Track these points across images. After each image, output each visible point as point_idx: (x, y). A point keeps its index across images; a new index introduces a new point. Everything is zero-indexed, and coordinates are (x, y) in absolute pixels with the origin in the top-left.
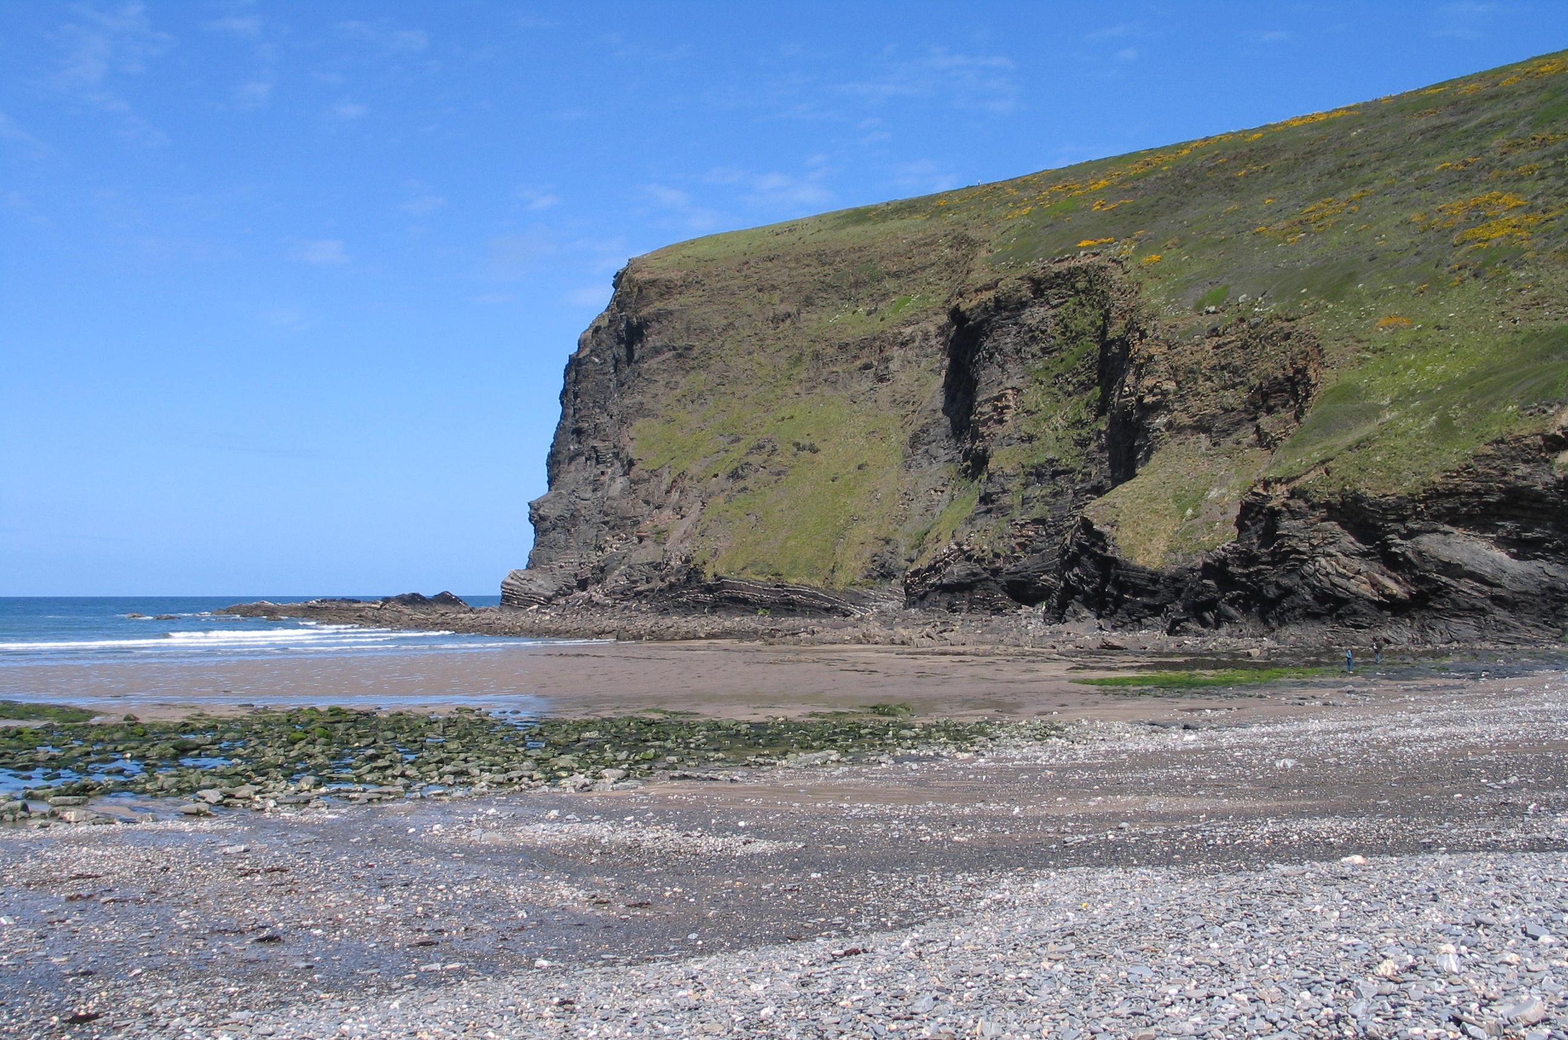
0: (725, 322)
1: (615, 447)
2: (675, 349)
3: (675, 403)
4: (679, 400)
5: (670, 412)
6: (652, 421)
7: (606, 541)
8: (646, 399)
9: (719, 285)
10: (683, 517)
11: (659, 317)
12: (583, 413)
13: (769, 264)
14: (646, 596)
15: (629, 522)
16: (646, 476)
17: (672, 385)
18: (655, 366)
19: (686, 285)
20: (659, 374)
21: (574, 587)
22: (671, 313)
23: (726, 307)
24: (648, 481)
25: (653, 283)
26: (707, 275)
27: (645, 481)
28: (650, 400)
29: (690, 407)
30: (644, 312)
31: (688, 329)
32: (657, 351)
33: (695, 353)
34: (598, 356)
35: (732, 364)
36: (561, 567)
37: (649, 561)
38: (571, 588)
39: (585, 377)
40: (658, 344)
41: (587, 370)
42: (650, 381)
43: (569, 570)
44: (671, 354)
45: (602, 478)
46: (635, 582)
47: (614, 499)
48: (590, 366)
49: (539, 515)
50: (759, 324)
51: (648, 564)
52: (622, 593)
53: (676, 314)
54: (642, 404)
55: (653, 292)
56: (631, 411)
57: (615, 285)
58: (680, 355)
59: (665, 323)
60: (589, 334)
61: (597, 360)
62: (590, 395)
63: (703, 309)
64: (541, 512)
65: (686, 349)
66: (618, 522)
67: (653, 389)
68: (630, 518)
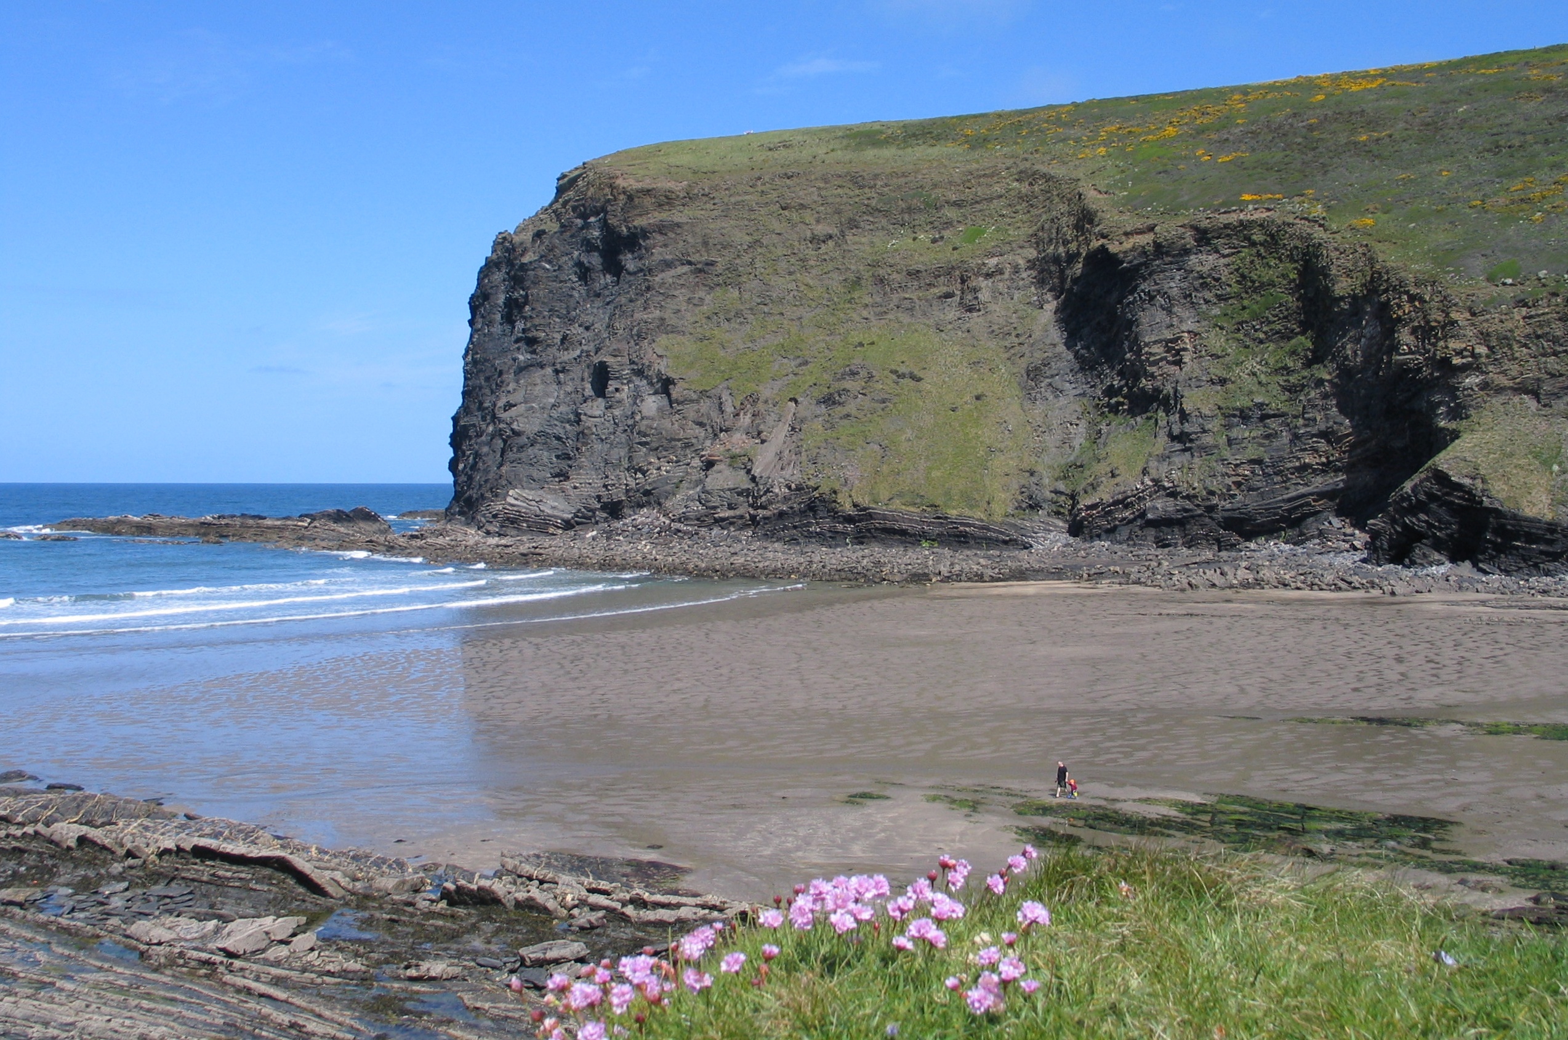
0: (748, 239)
1: (632, 362)
2: (690, 263)
3: (704, 321)
4: (709, 318)
5: (699, 330)
6: (680, 338)
7: (650, 463)
8: (668, 315)
9: (733, 200)
10: (763, 442)
11: (661, 229)
12: (537, 321)
13: (788, 181)
14: (732, 523)
15: (679, 444)
16: (695, 397)
17: (695, 301)
18: (671, 280)
19: (690, 197)
20: (676, 289)
21: (596, 509)
22: (678, 225)
23: (746, 223)
24: (697, 401)
25: (648, 192)
26: (716, 188)
27: (692, 401)
28: (672, 315)
29: (726, 325)
30: (640, 222)
31: (705, 244)
32: (668, 265)
33: (719, 268)
34: (550, 262)
35: (772, 283)
36: (575, 488)
37: (732, 486)
38: (593, 511)
39: (533, 282)
40: (669, 257)
41: (536, 276)
42: (667, 296)
43: (586, 491)
44: (686, 268)
45: (618, 395)
46: (715, 508)
47: (653, 419)
48: (540, 273)
49: (512, 430)
50: (796, 243)
51: (729, 490)
52: (698, 519)
53: (686, 227)
54: (662, 319)
55: (648, 201)
56: (651, 326)
57: (560, 190)
58: (700, 271)
59: (671, 235)
60: (527, 237)
61: (548, 266)
62: (543, 303)
63: (719, 224)
64: (515, 426)
65: (707, 264)
66: (665, 443)
67: (671, 305)
68: (679, 440)
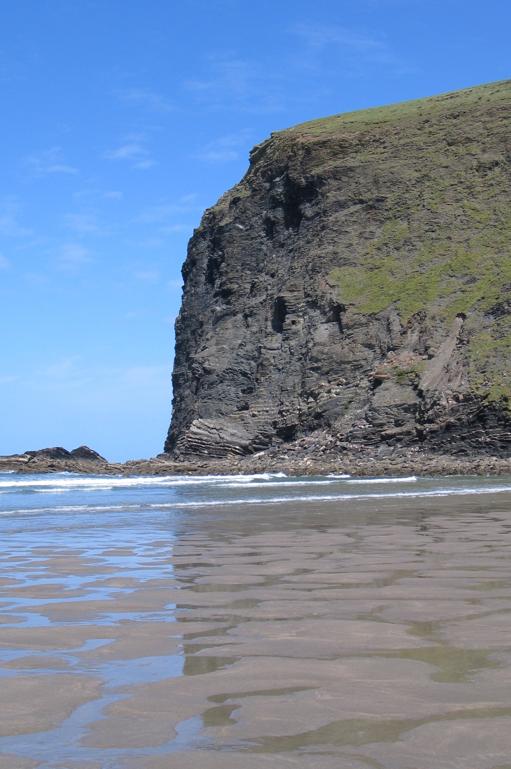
0: (418, 175)
1: (307, 295)
2: (361, 202)
3: (374, 252)
4: (379, 249)
5: (369, 261)
6: (351, 269)
7: (321, 387)
8: (340, 249)
9: (402, 142)
10: (431, 357)
11: (336, 174)
12: (231, 275)
13: (454, 121)
14: (399, 440)
15: (348, 366)
16: (364, 320)
17: (366, 235)
18: (344, 219)
19: (362, 144)
20: (348, 226)
21: (272, 435)
22: (351, 169)
23: (415, 161)
24: (367, 325)
25: (323, 144)
26: (386, 134)
27: (361, 325)
28: (344, 249)
29: (396, 254)
30: (316, 171)
31: (376, 182)
32: (341, 205)
33: (389, 204)
34: (242, 223)
35: (440, 211)
36: (254, 416)
37: (399, 403)
38: (269, 437)
39: (229, 242)
40: (342, 198)
41: (231, 236)
42: (339, 233)
43: (264, 418)
44: (358, 207)
45: (294, 327)
46: (382, 425)
47: (324, 345)
48: (235, 233)
49: (204, 369)
50: (463, 173)
51: (396, 406)
52: (365, 438)
53: (358, 171)
54: (336, 253)
55: (324, 152)
56: (324, 260)
57: (253, 161)
58: (371, 207)
59: (345, 179)
60: (225, 206)
61: (241, 227)
62: (237, 259)
63: (388, 164)
64: (206, 365)
65: (378, 201)
66: (335, 366)
67: (344, 240)
68: (349, 362)
